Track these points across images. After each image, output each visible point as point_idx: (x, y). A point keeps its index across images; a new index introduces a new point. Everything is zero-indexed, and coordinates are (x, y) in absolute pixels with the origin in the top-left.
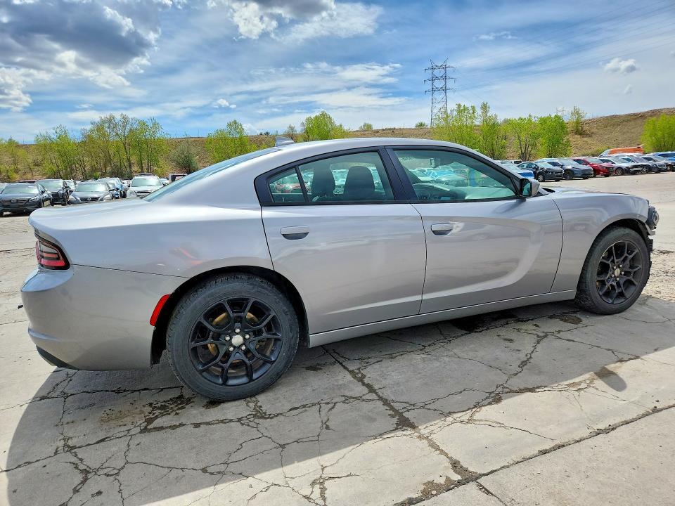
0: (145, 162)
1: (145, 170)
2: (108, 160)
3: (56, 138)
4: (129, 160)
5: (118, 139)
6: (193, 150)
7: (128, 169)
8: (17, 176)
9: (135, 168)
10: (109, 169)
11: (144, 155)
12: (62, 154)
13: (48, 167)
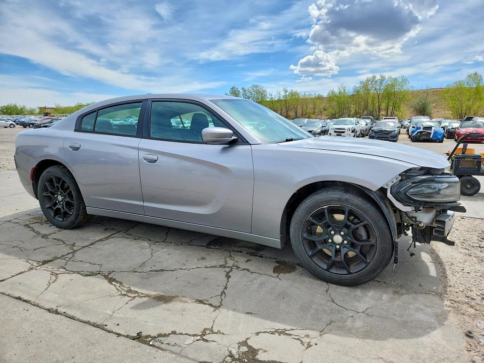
0: (391, 108)
1: (389, 114)
2: (366, 107)
3: (338, 92)
4: (379, 107)
5: (375, 92)
6: (430, 99)
7: (378, 113)
8: (313, 116)
9: (383, 113)
10: (365, 113)
11: (391, 104)
12: (339, 103)
13: (331, 111)
